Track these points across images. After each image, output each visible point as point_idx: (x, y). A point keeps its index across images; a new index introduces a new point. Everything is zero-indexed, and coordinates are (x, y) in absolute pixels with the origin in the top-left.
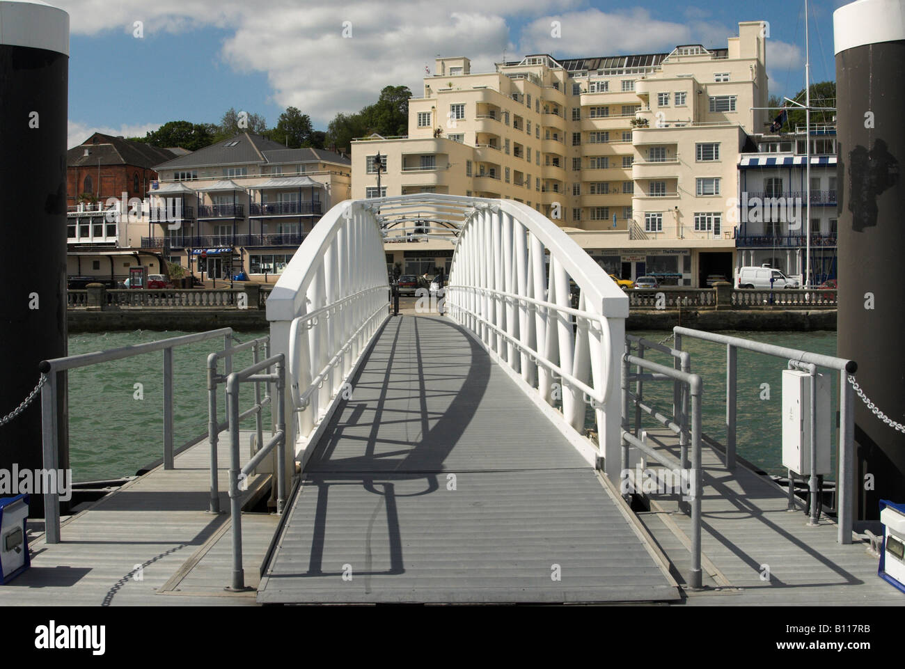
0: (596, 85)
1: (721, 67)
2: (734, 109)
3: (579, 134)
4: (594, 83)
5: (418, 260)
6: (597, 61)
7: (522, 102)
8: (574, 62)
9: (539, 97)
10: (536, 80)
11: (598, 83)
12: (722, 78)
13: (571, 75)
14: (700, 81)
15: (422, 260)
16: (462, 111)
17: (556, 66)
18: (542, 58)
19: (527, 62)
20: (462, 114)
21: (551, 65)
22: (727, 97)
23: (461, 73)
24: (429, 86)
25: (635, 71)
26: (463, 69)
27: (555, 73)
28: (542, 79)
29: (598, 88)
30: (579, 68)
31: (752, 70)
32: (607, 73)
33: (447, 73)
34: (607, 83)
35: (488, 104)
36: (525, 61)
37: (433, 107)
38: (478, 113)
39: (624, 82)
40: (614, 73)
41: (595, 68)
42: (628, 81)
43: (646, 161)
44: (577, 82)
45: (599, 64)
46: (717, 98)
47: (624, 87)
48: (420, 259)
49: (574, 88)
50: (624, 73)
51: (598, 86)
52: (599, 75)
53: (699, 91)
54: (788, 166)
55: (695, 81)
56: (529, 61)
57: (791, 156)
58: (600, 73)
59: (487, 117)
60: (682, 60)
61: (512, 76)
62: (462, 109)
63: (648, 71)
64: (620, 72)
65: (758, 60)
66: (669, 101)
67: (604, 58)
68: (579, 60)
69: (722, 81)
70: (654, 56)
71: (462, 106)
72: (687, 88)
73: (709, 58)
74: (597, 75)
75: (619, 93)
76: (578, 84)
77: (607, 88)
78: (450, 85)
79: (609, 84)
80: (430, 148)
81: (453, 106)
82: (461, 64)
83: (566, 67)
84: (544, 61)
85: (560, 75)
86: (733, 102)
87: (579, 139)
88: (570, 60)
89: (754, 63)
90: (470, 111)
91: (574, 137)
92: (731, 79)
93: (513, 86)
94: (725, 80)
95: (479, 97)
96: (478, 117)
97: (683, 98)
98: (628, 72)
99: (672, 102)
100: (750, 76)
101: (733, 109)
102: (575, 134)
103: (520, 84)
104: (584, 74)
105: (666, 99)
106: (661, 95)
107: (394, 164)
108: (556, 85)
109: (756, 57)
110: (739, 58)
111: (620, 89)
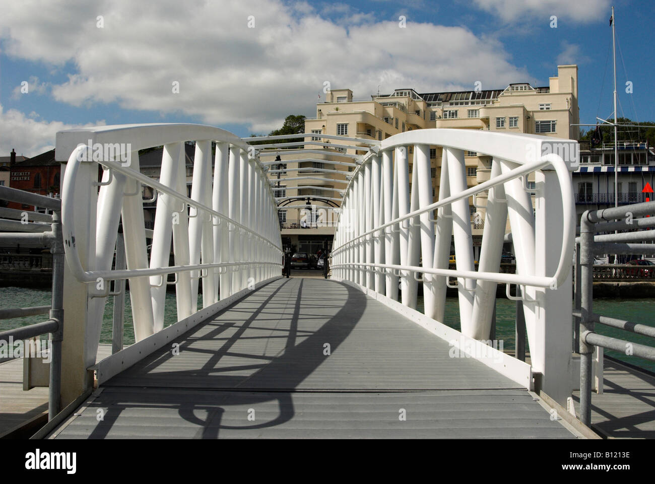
0: (448, 113)
1: (544, 99)
2: (554, 131)
3: (435, 150)
4: (447, 111)
5: (309, 242)
6: (450, 95)
7: (392, 124)
8: (431, 96)
9: (404, 121)
10: (403, 108)
11: (450, 112)
12: (545, 107)
13: (429, 105)
14: (528, 109)
15: (312, 242)
16: (346, 129)
17: (418, 98)
18: (407, 91)
19: (396, 94)
20: (346, 131)
21: (414, 96)
22: (550, 122)
23: (345, 101)
24: (320, 110)
25: (478, 103)
26: (347, 99)
27: (418, 103)
28: (407, 107)
29: (450, 115)
30: (435, 100)
31: (568, 102)
32: (457, 104)
33: (335, 100)
34: (456, 111)
35: (366, 124)
36: (394, 94)
37: (324, 126)
38: (358, 131)
39: (469, 111)
40: (462, 104)
41: (447, 100)
42: (472, 110)
43: (487, 168)
44: (434, 110)
45: (451, 96)
46: (541, 122)
47: (469, 115)
48: (311, 241)
49: (431, 115)
50: (470, 104)
51: (450, 113)
52: (450, 105)
53: (528, 117)
54: (597, 173)
55: (524, 109)
56: (397, 93)
57: (600, 166)
58: (451, 104)
59: (365, 134)
60: (514, 94)
61: (385, 104)
62: (346, 127)
63: (488, 102)
64: (467, 103)
65: (573, 96)
66: (505, 124)
67: (455, 93)
68: (435, 94)
69: (545, 109)
70: (493, 92)
71: (346, 125)
72: (519, 114)
73: (535, 93)
74: (449, 106)
75: (466, 119)
76: (435, 112)
77: (456, 115)
78: (337, 109)
79: (458, 112)
80: (319, 158)
81: (339, 125)
82: (345, 94)
83: (425, 99)
84: (409, 94)
85: (421, 105)
86: (554, 125)
87: (435, 154)
88: (428, 94)
89: (569, 97)
90: (352, 131)
91: (431, 152)
92: (552, 108)
93: (385, 112)
94: (547, 108)
95: (359, 119)
96: (358, 134)
97: (516, 121)
98: (473, 103)
99: (507, 124)
100: (566, 106)
102: (431, 150)
103: (390, 111)
104: (439, 104)
105: (502, 122)
106: (498, 119)
107: (293, 168)
108: (418, 112)
109: (571, 92)
110: (557, 92)
111: (466, 116)
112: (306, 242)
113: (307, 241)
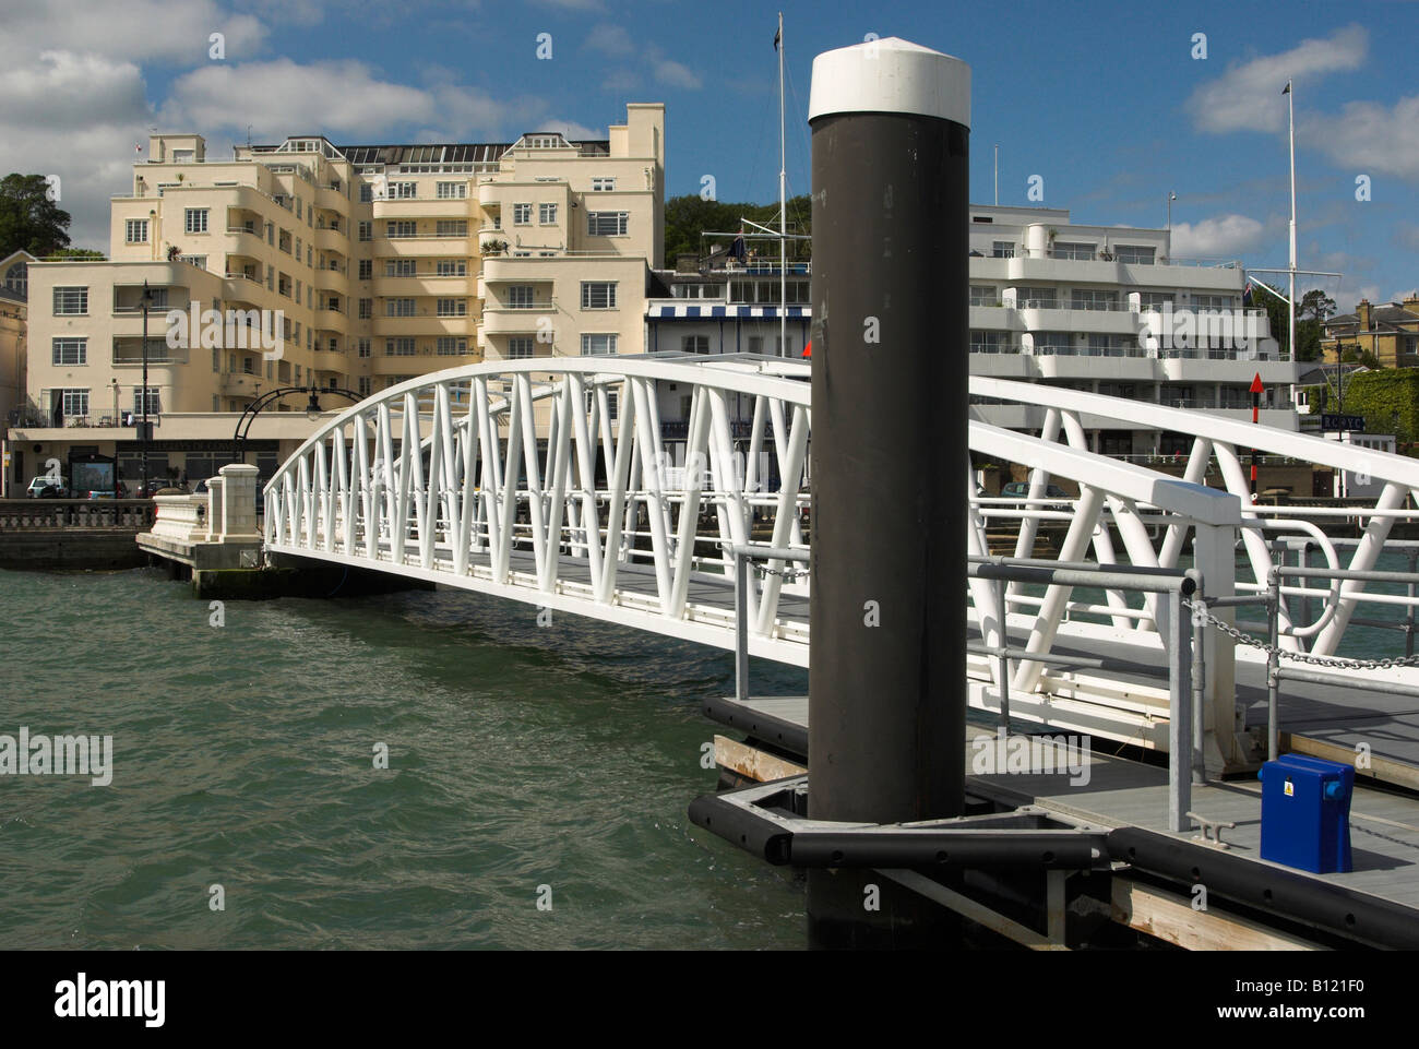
0: (396, 188)
1: (596, 169)
2: (625, 233)
3: (370, 262)
4: (395, 184)
6: (399, 151)
7: (290, 209)
8: (362, 151)
9: (312, 203)
10: (308, 175)
11: (401, 185)
12: (603, 185)
13: (358, 171)
14: (574, 189)
16: (205, 221)
17: (337, 156)
18: (314, 141)
19: (290, 147)
20: (204, 225)
21: (328, 153)
22: (616, 214)
23: (192, 159)
24: (141, 178)
25: (458, 169)
26: (194, 154)
27: (335, 166)
28: (316, 175)
29: (400, 193)
30: (370, 159)
31: (648, 175)
32: (415, 170)
33: (169, 159)
34: (414, 185)
35: (244, 210)
36: (286, 146)
37: (153, 212)
38: (229, 225)
39: (440, 184)
40: (425, 169)
41: (396, 161)
42: (447, 184)
43: (504, 306)
44: (368, 181)
45: (403, 153)
46: (600, 214)
47: (440, 192)
49: (363, 191)
50: (441, 171)
51: (400, 189)
52: (402, 171)
53: (575, 204)
54: (719, 319)
55: (569, 189)
56: (293, 145)
57: (723, 305)
58: (404, 170)
59: (244, 231)
60: (534, 155)
61: (274, 167)
62: (204, 217)
63: (479, 169)
64: (435, 169)
65: (657, 164)
66: (531, 217)
67: (410, 147)
68: (370, 147)
69: (603, 190)
70: (487, 148)
71: (205, 212)
72: (559, 197)
73: (575, 155)
74: (398, 172)
75: (433, 201)
76: (370, 185)
77: (414, 192)
78: (181, 178)
79: (418, 186)
80: (160, 277)
81: (190, 212)
82: (191, 145)
83: (350, 158)
84: (317, 145)
85: (342, 169)
86: (624, 221)
87: (370, 270)
88: (356, 148)
89: (651, 166)
90: (217, 221)
91: (362, 267)
92: (617, 187)
93: (276, 185)
94: (607, 188)
95: (231, 198)
96: (229, 230)
97: (552, 212)
98: (447, 169)
99: (535, 218)
100: (645, 184)
101: (623, 231)
102: (362, 262)
103: (287, 182)
104: (378, 170)
105: (527, 213)
106: (519, 206)
107: (101, 301)
108: (336, 184)
109: (652, 156)
110: (626, 156)
111: (434, 196)
112: (132, 455)
113: (136, 453)
